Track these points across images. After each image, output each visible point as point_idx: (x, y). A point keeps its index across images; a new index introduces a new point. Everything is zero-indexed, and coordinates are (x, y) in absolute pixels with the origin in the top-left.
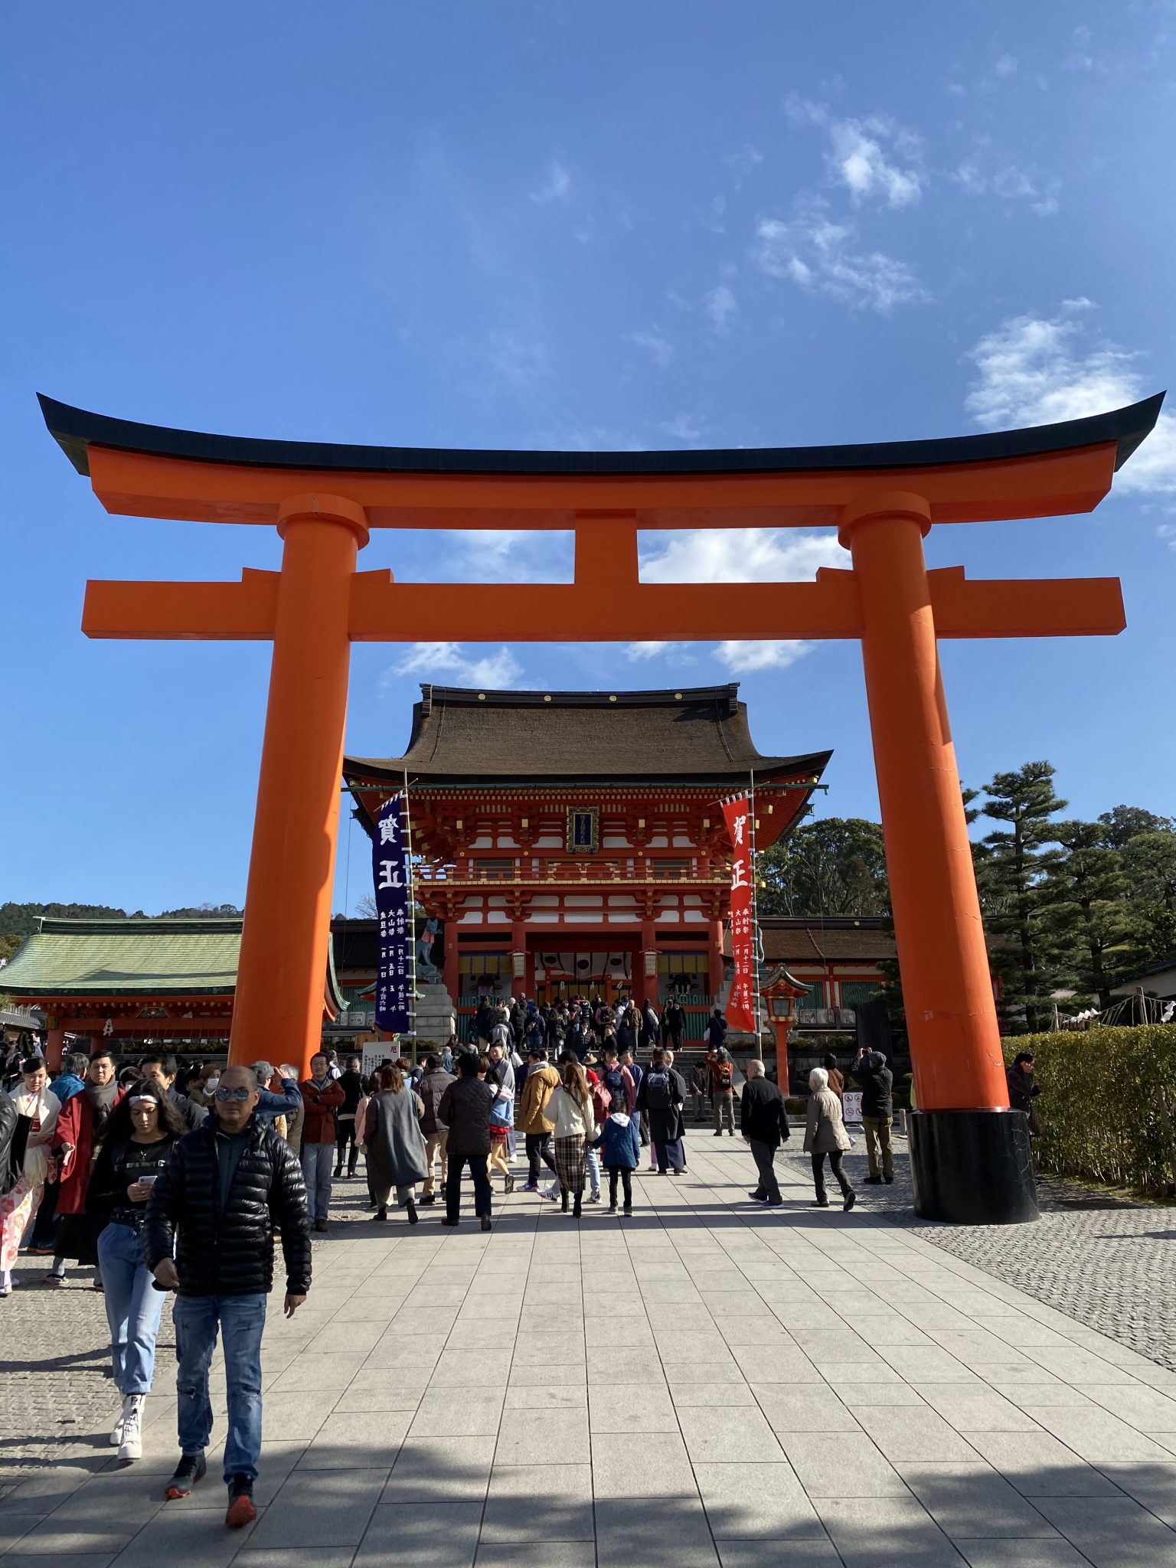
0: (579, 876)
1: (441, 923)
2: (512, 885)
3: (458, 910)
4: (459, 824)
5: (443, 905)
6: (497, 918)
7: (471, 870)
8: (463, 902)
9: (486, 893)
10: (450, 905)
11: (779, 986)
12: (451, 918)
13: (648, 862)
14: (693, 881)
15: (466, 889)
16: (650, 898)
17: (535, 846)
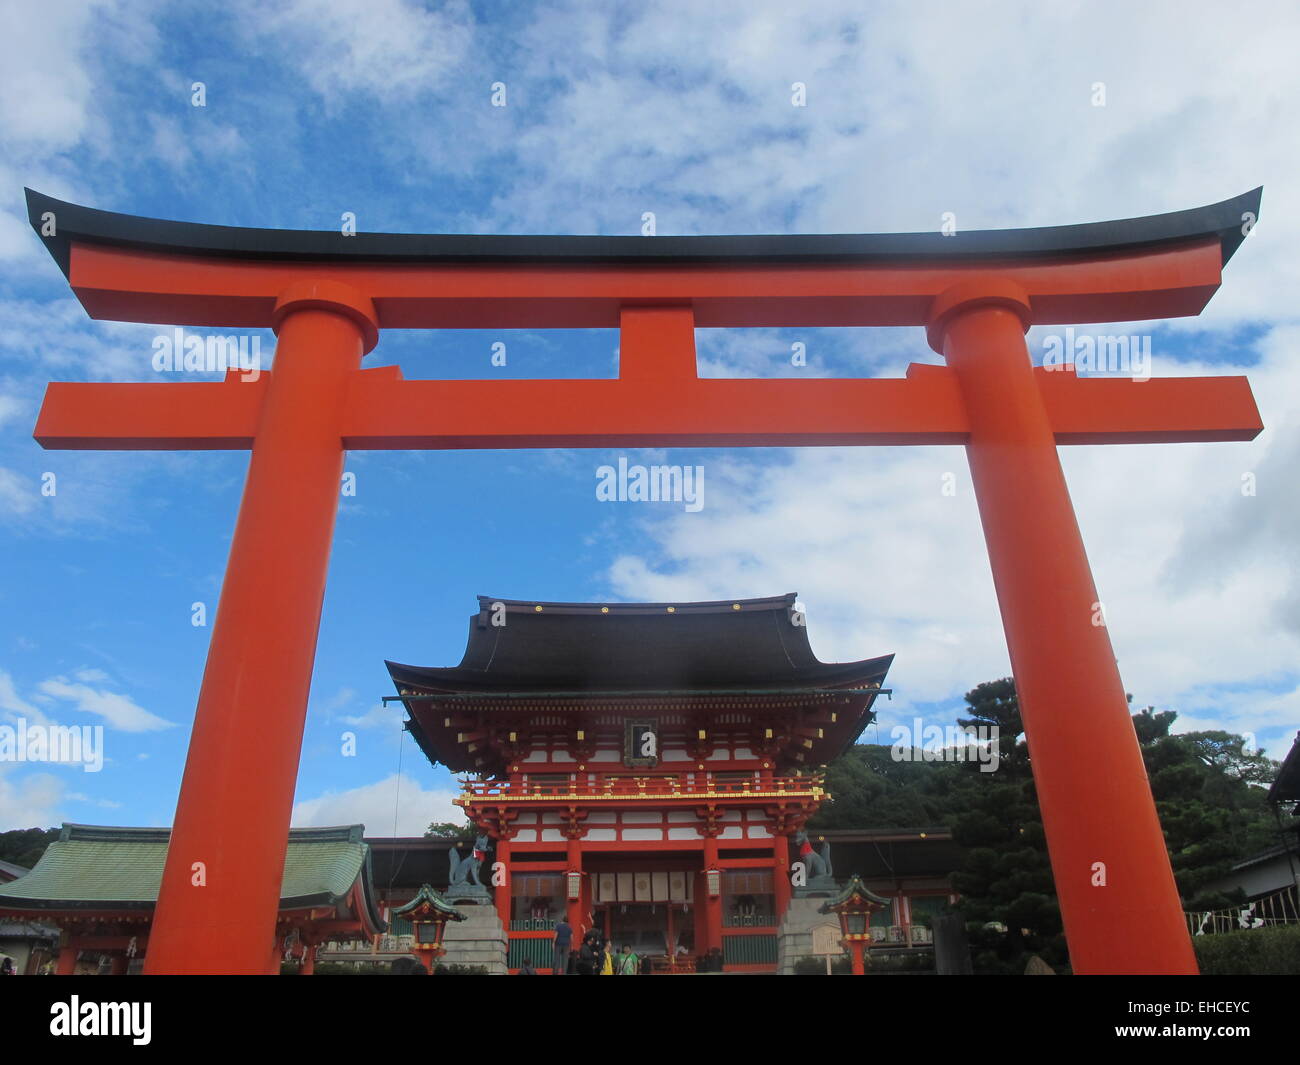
0: (637, 791)
1: (492, 842)
2: (567, 801)
3: (510, 827)
4: (513, 736)
5: (495, 822)
6: (552, 836)
7: (525, 785)
8: (516, 819)
9: (540, 810)
10: (502, 822)
11: (853, 901)
12: (504, 836)
13: (709, 776)
14: (756, 795)
15: (519, 805)
16: (712, 814)
17: (591, 760)
